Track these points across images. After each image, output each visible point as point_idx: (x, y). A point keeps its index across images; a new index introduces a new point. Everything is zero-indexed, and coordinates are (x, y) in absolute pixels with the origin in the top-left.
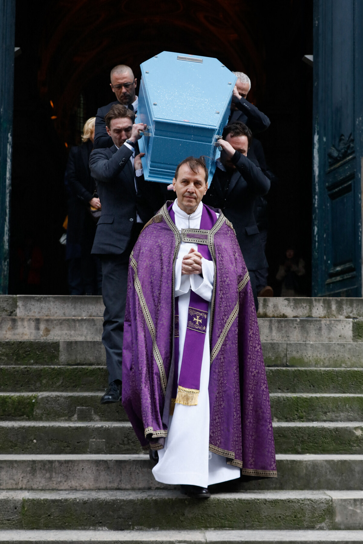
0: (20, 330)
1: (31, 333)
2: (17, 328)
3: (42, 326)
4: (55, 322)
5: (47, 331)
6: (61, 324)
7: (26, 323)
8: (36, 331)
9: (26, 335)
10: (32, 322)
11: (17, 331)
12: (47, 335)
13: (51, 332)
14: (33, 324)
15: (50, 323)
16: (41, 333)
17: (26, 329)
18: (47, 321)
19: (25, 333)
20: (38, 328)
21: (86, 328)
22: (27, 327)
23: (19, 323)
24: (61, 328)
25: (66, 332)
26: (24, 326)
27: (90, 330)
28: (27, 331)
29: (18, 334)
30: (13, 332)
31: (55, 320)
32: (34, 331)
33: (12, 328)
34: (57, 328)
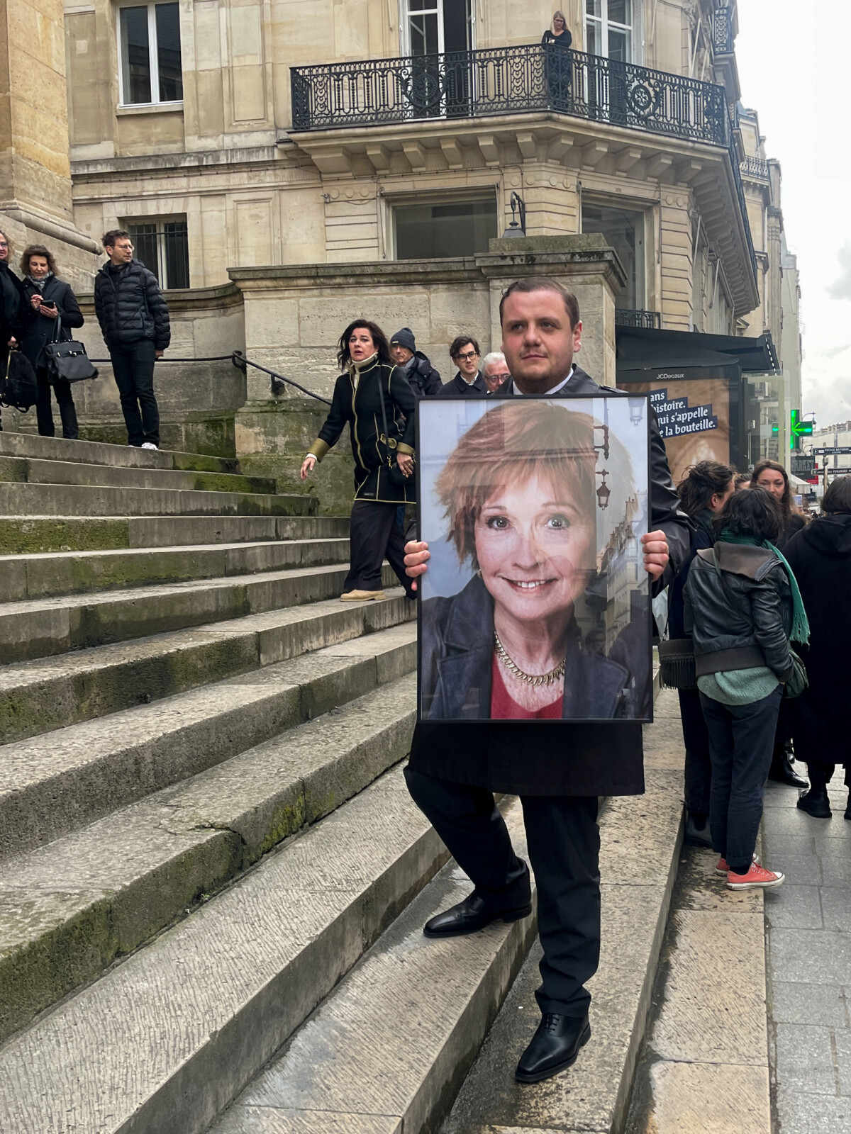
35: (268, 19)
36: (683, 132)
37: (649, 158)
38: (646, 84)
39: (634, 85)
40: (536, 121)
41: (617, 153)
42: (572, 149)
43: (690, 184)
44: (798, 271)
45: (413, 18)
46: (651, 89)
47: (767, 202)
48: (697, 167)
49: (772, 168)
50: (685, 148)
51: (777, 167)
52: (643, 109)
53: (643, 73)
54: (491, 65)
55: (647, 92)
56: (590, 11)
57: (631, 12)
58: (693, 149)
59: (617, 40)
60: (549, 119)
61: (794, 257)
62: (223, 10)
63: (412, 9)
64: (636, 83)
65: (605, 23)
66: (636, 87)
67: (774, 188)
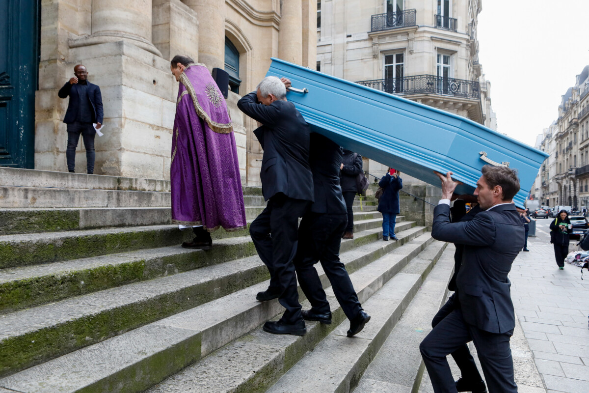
0: (11, 198)
1: (21, 201)
2: (8, 197)
3: (30, 195)
4: (40, 192)
5: (34, 199)
6: (45, 194)
7: (16, 193)
8: (25, 200)
9: (16, 203)
10: (21, 191)
11: (8, 200)
12: (34, 203)
13: (37, 201)
14: (22, 193)
15: (36, 193)
16: (29, 201)
17: (16, 198)
18: (34, 191)
19: (15, 201)
20: (26, 197)
21: (63, 197)
22: (17, 196)
23: (10, 192)
24: (45, 197)
25: (49, 200)
26: (14, 195)
27: (66, 199)
28: (17, 199)
29: (9, 202)
30: (5, 200)
31: (40, 190)
32: (23, 200)
33: (4, 197)
34: (42, 197)
35: (345, 68)
36: (465, 96)
37: (455, 104)
38: (455, 83)
39: (451, 84)
40: (423, 96)
41: (446, 103)
42: (433, 103)
43: (467, 110)
44: (496, 119)
45: (386, 67)
46: (456, 85)
47: (486, 96)
48: (470, 105)
49: (488, 84)
50: (467, 101)
51: (489, 83)
52: (454, 90)
53: (454, 80)
54: (410, 81)
55: (455, 85)
56: (438, 62)
57: (450, 61)
58: (469, 101)
59: (446, 70)
60: (427, 95)
61: (495, 113)
62: (333, 66)
63: (386, 64)
64: (452, 83)
65: (442, 65)
66: (452, 85)
67: (489, 91)
